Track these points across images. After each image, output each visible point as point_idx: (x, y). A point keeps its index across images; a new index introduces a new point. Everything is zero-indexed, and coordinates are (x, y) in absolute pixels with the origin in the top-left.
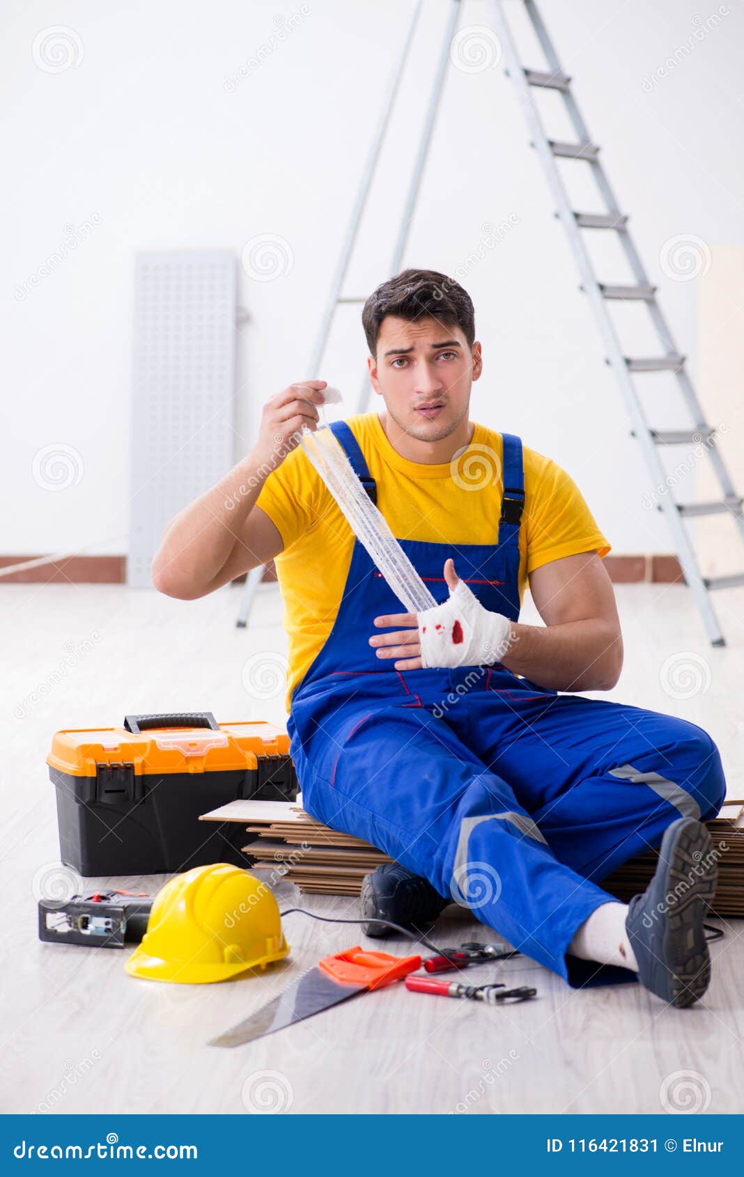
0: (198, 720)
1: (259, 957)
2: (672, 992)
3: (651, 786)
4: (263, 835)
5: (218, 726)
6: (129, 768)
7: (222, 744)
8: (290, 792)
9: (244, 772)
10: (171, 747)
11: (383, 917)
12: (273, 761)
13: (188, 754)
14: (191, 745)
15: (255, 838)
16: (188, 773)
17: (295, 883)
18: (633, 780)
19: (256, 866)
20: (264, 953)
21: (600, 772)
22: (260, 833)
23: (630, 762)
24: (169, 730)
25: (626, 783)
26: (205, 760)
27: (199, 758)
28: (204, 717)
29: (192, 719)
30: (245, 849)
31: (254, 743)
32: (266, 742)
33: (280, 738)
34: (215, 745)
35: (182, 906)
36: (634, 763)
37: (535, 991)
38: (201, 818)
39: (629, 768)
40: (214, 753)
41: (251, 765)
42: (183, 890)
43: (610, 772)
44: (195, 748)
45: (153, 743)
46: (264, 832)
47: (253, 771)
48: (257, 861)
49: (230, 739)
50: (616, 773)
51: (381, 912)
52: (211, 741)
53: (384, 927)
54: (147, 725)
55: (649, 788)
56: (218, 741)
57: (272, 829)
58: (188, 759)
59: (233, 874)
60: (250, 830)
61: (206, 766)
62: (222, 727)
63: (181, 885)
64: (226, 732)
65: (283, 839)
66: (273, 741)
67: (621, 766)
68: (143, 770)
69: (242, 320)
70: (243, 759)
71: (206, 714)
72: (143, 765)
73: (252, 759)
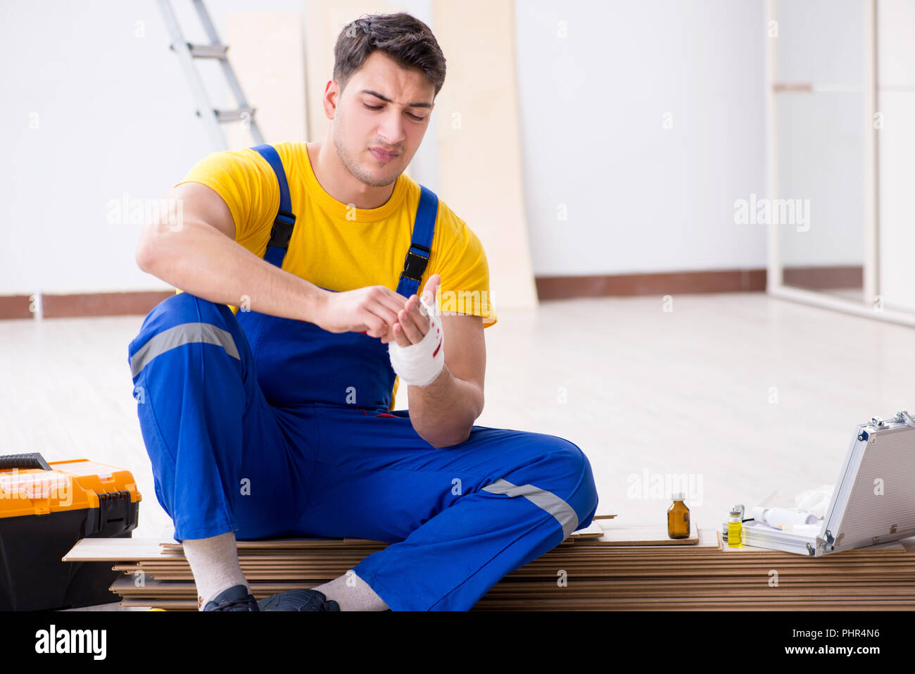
3: (528, 498)
5: (49, 466)
9: (87, 511)
12: (114, 497)
16: (34, 515)
18: (510, 495)
21: (474, 489)
22: (126, 572)
23: (504, 477)
25: (503, 497)
30: (111, 589)
32: (103, 480)
33: (115, 475)
36: (507, 477)
39: (503, 483)
41: (93, 504)
43: (484, 489)
47: (96, 509)
50: (491, 489)
55: (526, 500)
58: (33, 501)
60: (116, 568)
61: (51, 507)
67: (494, 482)
73: (94, 497)
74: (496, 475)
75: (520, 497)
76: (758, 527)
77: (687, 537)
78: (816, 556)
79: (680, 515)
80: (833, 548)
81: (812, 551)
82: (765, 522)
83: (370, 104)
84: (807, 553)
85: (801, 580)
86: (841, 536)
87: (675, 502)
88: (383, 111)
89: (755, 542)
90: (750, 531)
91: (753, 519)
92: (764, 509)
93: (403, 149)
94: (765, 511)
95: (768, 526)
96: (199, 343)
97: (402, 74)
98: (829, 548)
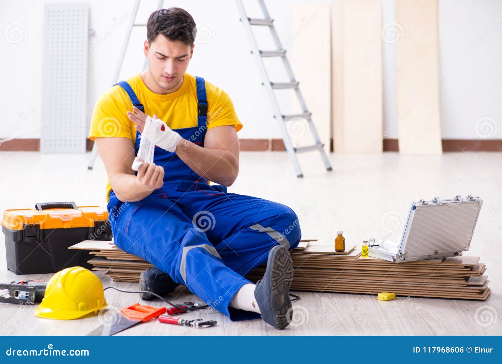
0: (68, 205)
1: (94, 308)
2: (276, 323)
4: (96, 255)
5: (77, 208)
6: (38, 226)
7: (79, 215)
8: (109, 237)
9: (89, 228)
10: (56, 217)
11: (149, 291)
12: (102, 223)
13: (63, 220)
14: (65, 216)
15: (93, 257)
16: (63, 228)
17: (111, 277)
18: (260, 231)
19: (93, 269)
20: (96, 307)
21: (246, 227)
22: (95, 254)
23: (259, 223)
24: (55, 210)
25: (257, 232)
26: (71, 223)
27: (69, 222)
28: (71, 204)
29: (66, 205)
30: (89, 262)
31: (93, 215)
32: (98, 215)
33: (104, 213)
34: (76, 216)
35: (60, 285)
36: (260, 223)
37: (216, 322)
38: (69, 248)
39: (258, 225)
40: (75, 219)
41: (92, 225)
42: (61, 278)
43: (250, 227)
44: (66, 217)
45: (48, 215)
46: (97, 254)
47: (93, 227)
48: (94, 267)
49: (83, 213)
50: (253, 228)
51: (148, 288)
52: (73, 214)
53: (150, 295)
54: (45, 207)
55: (268, 235)
56: (76, 214)
57: (101, 253)
58: (63, 222)
59: (83, 271)
60: (91, 253)
61: (72, 225)
62: (79, 208)
63: (60, 276)
64: (81, 210)
65: (105, 257)
66: (101, 214)
67: (255, 224)
68: (43, 227)
69: (91, 35)
70: (88, 222)
71: (72, 202)
72: (44, 225)
73: (92, 222)
74: (256, 221)
76: (380, 249)
77: (344, 251)
78: (396, 262)
79: (340, 241)
80: (404, 259)
81: (394, 260)
82: (383, 247)
84: (392, 261)
85: (392, 274)
86: (406, 253)
87: (338, 235)
88: (165, 61)
89: (374, 255)
90: (373, 250)
91: (378, 245)
92: (383, 241)
94: (384, 241)
95: (384, 249)
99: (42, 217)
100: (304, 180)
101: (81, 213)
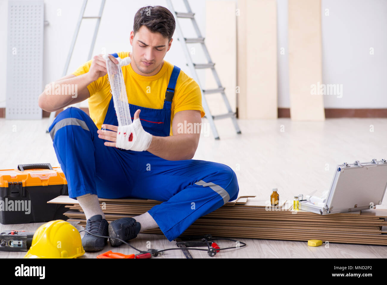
0: (45, 166)
1: (74, 255)
4: (71, 209)
5: (52, 169)
6: (21, 184)
7: (55, 175)
9: (63, 185)
10: (36, 176)
11: (119, 238)
13: (42, 179)
14: (43, 175)
15: (68, 210)
16: (42, 186)
17: (83, 226)
18: (204, 186)
19: (68, 220)
20: (76, 253)
21: (191, 183)
23: (202, 179)
24: (34, 170)
26: (48, 181)
27: (47, 180)
28: (47, 165)
29: (43, 166)
30: (64, 214)
34: (52, 175)
35: (45, 236)
36: (204, 179)
38: (48, 202)
39: (202, 181)
40: (52, 178)
41: (65, 183)
42: (46, 230)
43: (195, 183)
44: (44, 177)
45: (29, 175)
46: (71, 207)
48: (69, 218)
49: (58, 173)
51: (118, 236)
52: (50, 174)
54: (26, 168)
55: (210, 188)
56: (53, 174)
57: (75, 206)
58: (42, 181)
59: (63, 224)
60: (66, 207)
61: (49, 183)
62: (53, 169)
63: (44, 229)
64: (56, 171)
65: (78, 210)
67: (199, 181)
68: (25, 185)
69: (46, 25)
70: (62, 180)
72: (26, 183)
74: (199, 178)
75: (208, 187)
76: (308, 203)
78: (323, 215)
79: (275, 197)
80: (330, 212)
81: (321, 212)
82: (310, 201)
83: (141, 45)
84: (320, 213)
86: (332, 208)
87: (273, 192)
88: (146, 48)
89: (303, 208)
90: (302, 204)
91: (306, 200)
92: (310, 196)
93: (155, 61)
94: (311, 197)
95: (311, 203)
96: (70, 125)
97: (152, 35)
98: (328, 212)
99: (24, 177)
100: (221, 142)
101: (56, 173)
